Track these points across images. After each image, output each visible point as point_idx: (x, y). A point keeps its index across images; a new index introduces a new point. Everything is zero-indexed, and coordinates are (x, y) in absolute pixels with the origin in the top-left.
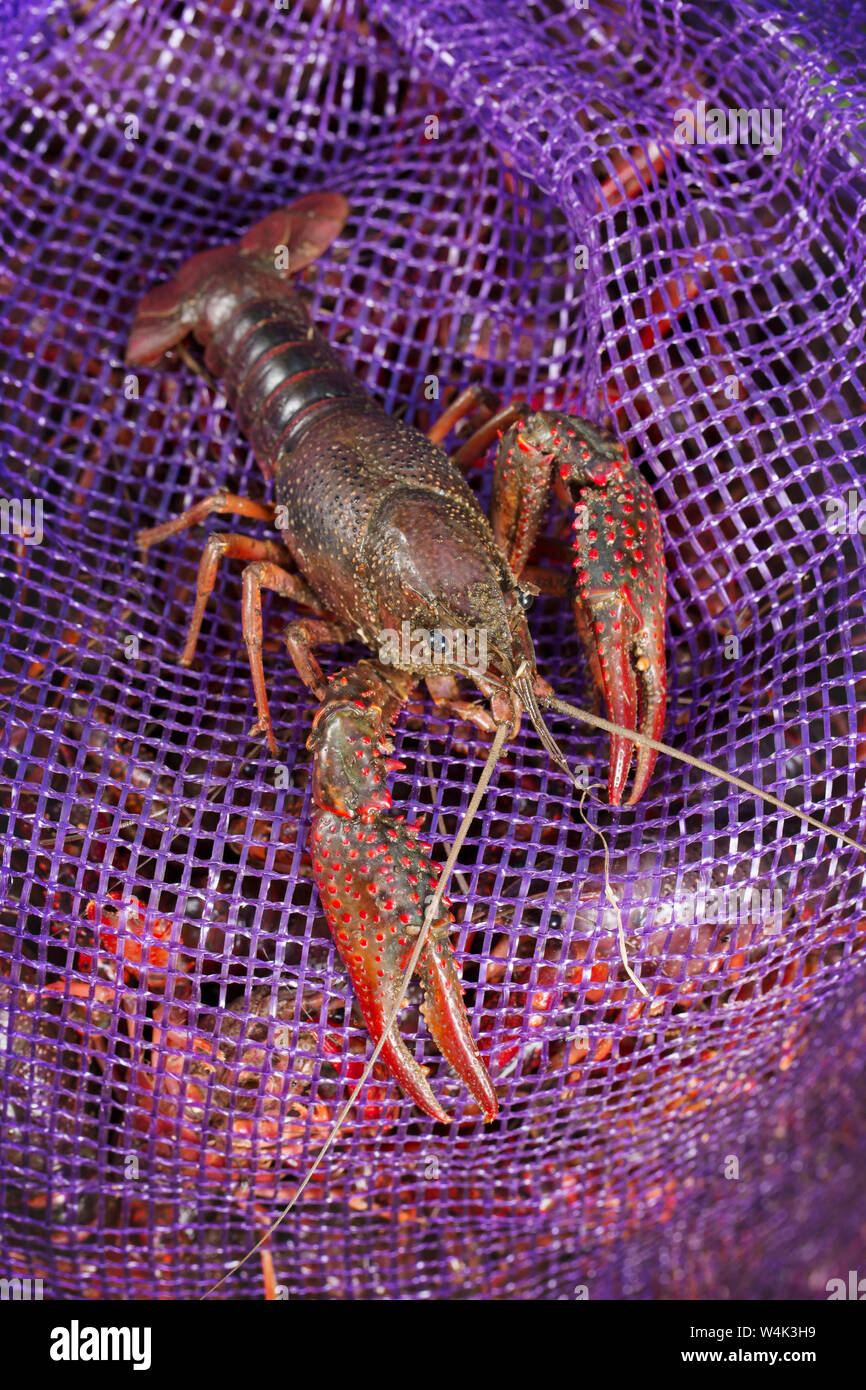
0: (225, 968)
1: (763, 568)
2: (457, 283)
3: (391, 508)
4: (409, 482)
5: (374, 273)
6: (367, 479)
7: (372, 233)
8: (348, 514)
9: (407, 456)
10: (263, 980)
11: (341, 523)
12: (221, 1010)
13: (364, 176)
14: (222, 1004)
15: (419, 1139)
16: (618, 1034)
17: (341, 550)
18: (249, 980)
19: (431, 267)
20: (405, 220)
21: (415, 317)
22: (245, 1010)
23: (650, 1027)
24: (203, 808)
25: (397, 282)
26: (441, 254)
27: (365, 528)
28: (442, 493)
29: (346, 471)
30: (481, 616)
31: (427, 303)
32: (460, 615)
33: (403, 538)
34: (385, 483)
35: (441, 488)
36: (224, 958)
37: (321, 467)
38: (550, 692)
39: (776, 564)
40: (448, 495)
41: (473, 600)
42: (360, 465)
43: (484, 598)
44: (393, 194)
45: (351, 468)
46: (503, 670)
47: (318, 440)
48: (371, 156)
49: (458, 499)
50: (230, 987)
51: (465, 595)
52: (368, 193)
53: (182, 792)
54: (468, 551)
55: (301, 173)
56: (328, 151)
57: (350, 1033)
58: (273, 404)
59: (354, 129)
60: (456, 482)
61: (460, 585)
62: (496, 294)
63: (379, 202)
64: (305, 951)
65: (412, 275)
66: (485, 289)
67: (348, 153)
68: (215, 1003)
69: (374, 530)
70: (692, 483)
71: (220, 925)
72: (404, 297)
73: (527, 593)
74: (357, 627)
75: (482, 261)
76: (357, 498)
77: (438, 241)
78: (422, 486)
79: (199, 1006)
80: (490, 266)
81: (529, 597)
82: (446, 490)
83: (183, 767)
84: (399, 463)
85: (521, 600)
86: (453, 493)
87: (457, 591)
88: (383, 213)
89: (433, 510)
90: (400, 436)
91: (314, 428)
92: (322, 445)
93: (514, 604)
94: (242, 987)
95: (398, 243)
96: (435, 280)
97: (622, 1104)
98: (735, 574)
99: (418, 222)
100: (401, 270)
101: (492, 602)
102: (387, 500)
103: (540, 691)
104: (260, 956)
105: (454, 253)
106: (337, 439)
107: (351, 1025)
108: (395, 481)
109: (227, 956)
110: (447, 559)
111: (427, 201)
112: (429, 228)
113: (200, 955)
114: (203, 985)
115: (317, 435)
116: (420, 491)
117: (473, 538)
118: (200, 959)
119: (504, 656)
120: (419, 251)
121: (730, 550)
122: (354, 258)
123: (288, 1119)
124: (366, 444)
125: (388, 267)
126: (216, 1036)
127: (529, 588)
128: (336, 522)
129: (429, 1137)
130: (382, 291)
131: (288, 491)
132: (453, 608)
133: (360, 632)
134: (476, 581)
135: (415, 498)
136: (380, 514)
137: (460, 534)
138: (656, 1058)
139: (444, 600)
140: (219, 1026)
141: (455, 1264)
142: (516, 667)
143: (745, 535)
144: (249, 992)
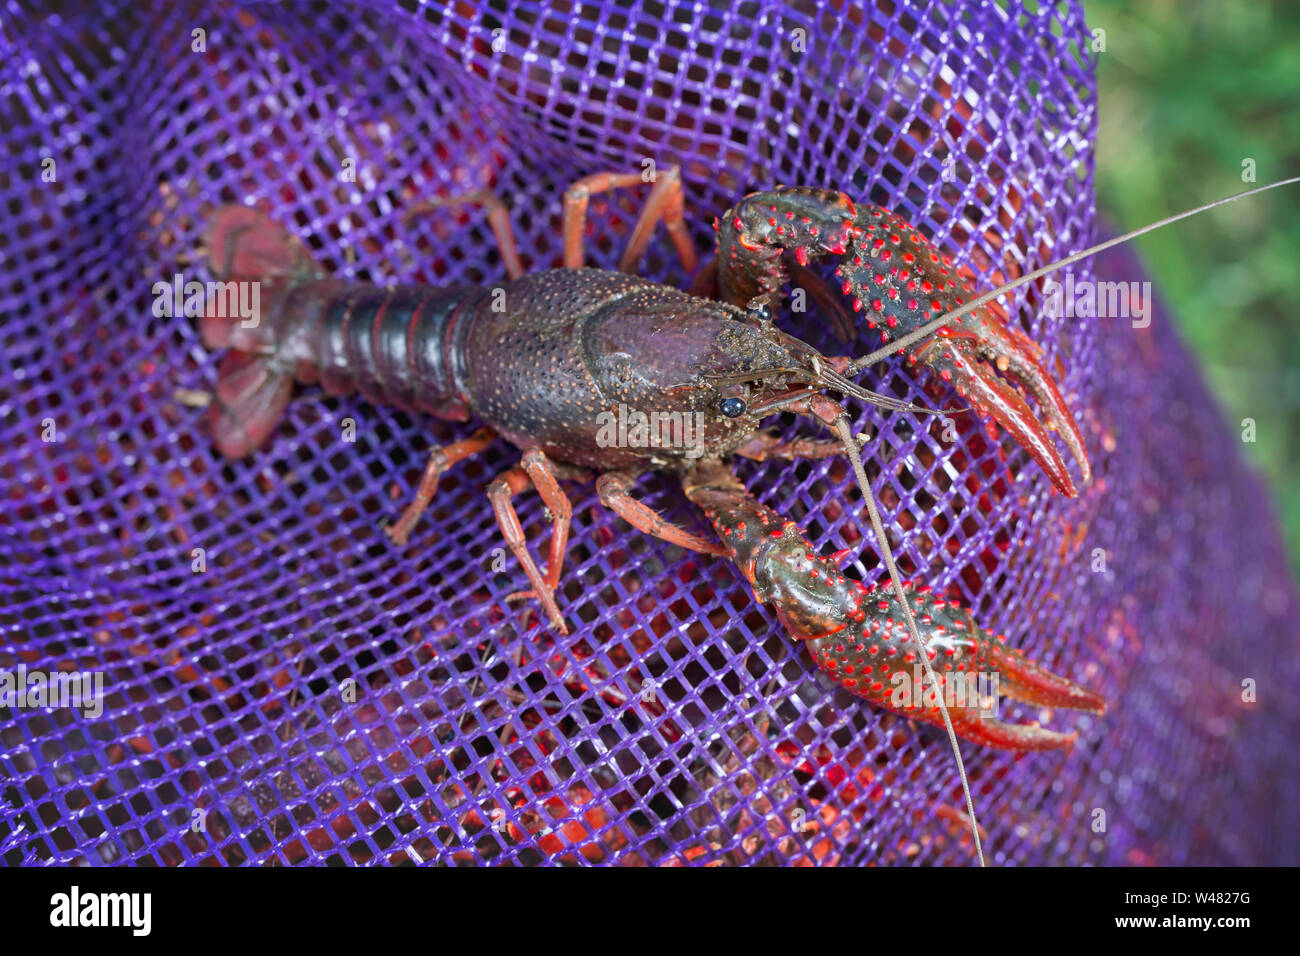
0: (654, 775)
1: (742, 99)
2: (297, 122)
3: (595, 341)
4: (587, 311)
5: (231, 176)
6: (552, 339)
7: (199, 149)
8: (566, 380)
9: (564, 294)
10: (690, 756)
11: (567, 390)
12: (682, 811)
13: (149, 117)
14: (678, 804)
15: (917, 762)
16: (988, 537)
17: (585, 411)
18: (681, 767)
19: (266, 130)
20: (212, 116)
21: (292, 177)
22: (700, 793)
23: (1006, 509)
24: (521, 678)
25: (252, 167)
26: (264, 114)
27: (589, 376)
28: (619, 296)
29: (530, 349)
30: (745, 357)
31: (291, 158)
32: (730, 370)
33: (625, 356)
34: (569, 329)
35: (615, 293)
36: (647, 769)
37: (507, 365)
38: (847, 361)
39: (751, 88)
40: (625, 293)
41: (728, 350)
42: (536, 334)
43: (735, 341)
44: (183, 107)
45: (530, 344)
46: (802, 380)
47: (483, 347)
48: (139, 98)
49: (636, 289)
50: (672, 786)
51: (717, 353)
52: (165, 124)
53: (493, 680)
54: (686, 318)
55: (101, 164)
56: (104, 130)
57: (792, 730)
58: (417, 359)
59: (106, 95)
60: (620, 280)
61: (707, 349)
62: (333, 103)
63: (180, 123)
64: (701, 704)
65: (259, 150)
66: (323, 106)
67: (120, 116)
68: (673, 809)
69: (596, 372)
70: (632, 92)
71: (618, 747)
72: (271, 171)
73: (761, 307)
74: (649, 460)
75: (299, 90)
76: (560, 360)
77: (252, 107)
78: (599, 305)
79: (663, 824)
80: (309, 84)
81: (766, 308)
82: (620, 291)
83: (476, 662)
84: (564, 305)
85: (761, 316)
86: (627, 288)
87: (709, 355)
88: (192, 127)
89: (628, 313)
90: (543, 286)
91: (467, 343)
92: (490, 348)
93: (759, 325)
94: (681, 776)
95: (224, 138)
96: (278, 135)
97: (1033, 587)
98: (728, 124)
99: (223, 107)
100: (247, 155)
101: (744, 338)
102: (584, 341)
103: (840, 367)
104: (671, 739)
105: (271, 102)
106: (497, 332)
107: (787, 723)
108: (575, 321)
109: (648, 766)
110: (676, 339)
111: (213, 86)
112: (235, 102)
113: (627, 782)
114: (651, 805)
115: (478, 345)
116: (602, 311)
117: (679, 306)
118: (630, 787)
119: (794, 369)
120: (245, 126)
121: (707, 111)
122: (205, 180)
123: (809, 844)
124: (524, 315)
125: (236, 161)
126: (697, 834)
127: (758, 302)
128: (561, 393)
129: (923, 755)
130: (249, 183)
131: (496, 408)
132: (719, 370)
133: (655, 460)
134: (717, 334)
135: (605, 318)
136: (589, 355)
137: (667, 312)
138: (1029, 529)
139: (706, 372)
140: (692, 825)
141: (1022, 831)
142: (811, 368)
143: (706, 89)
144: (689, 776)
